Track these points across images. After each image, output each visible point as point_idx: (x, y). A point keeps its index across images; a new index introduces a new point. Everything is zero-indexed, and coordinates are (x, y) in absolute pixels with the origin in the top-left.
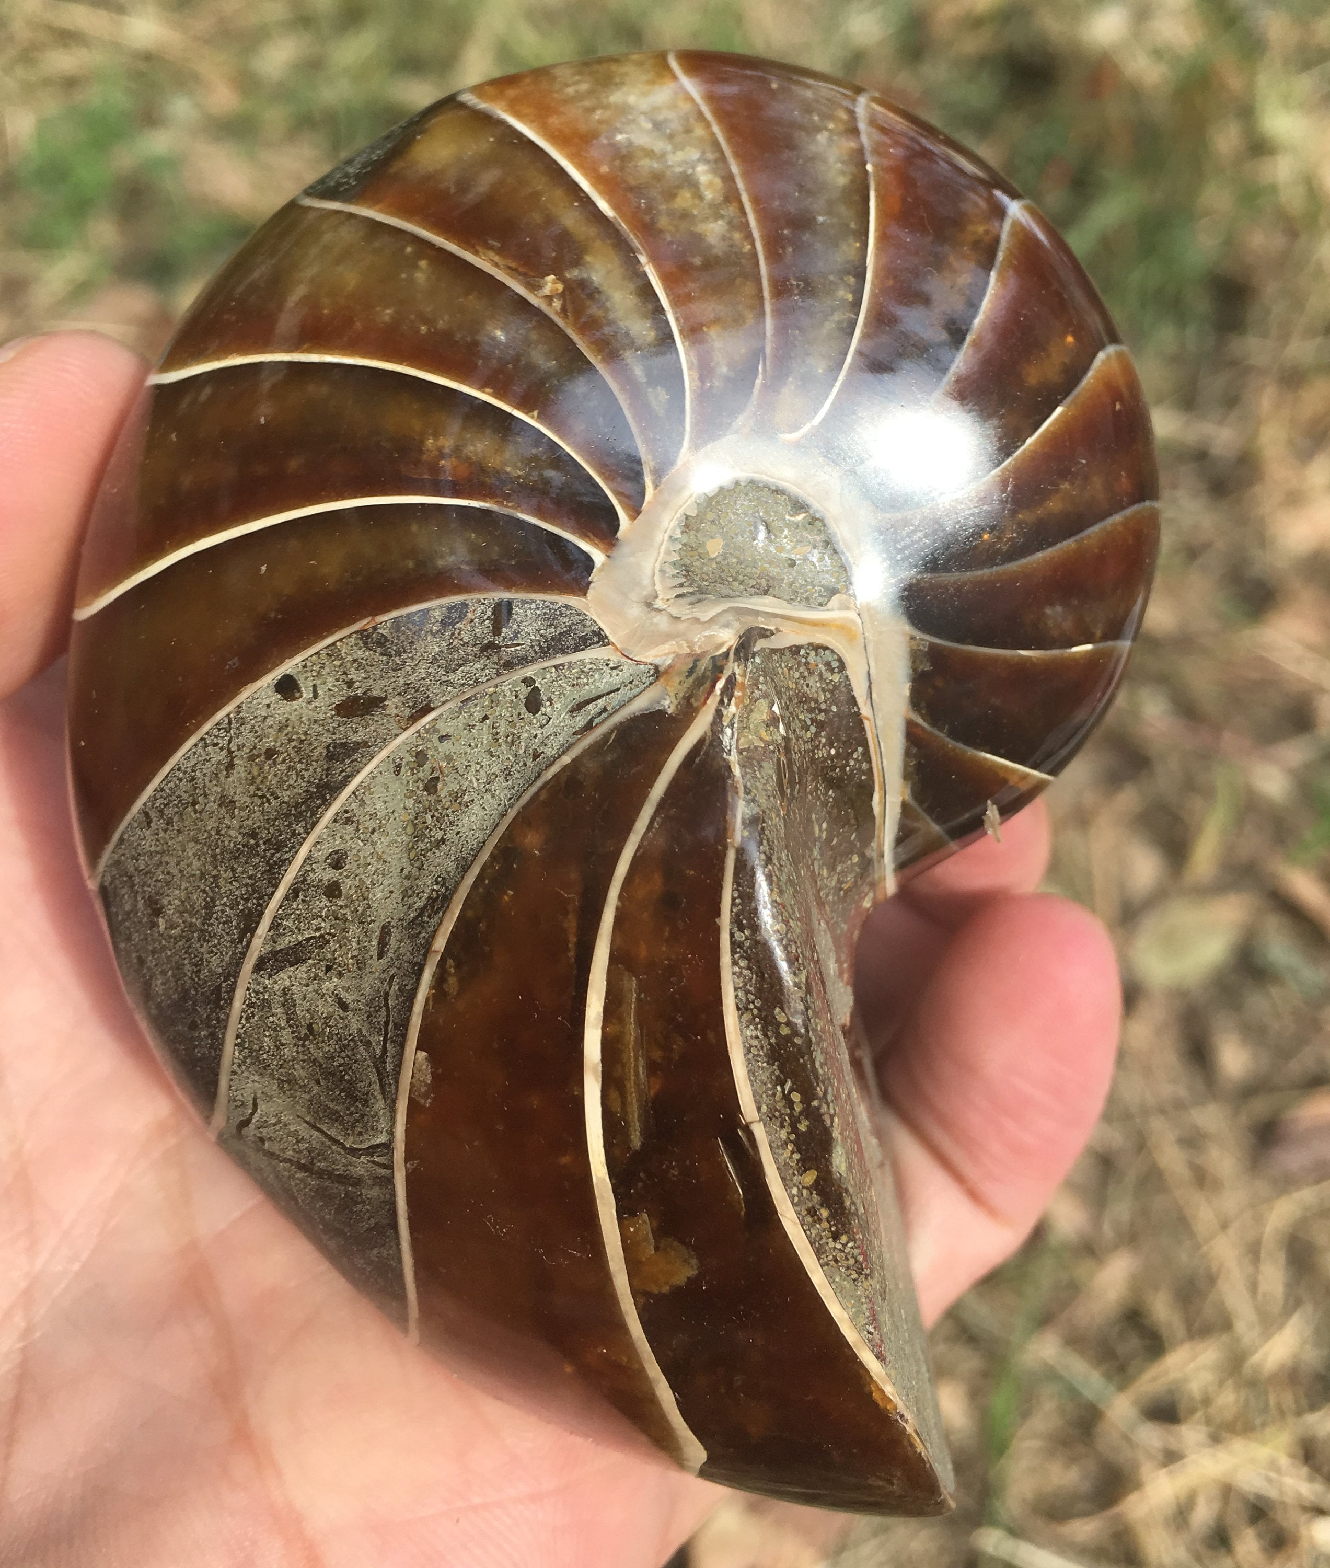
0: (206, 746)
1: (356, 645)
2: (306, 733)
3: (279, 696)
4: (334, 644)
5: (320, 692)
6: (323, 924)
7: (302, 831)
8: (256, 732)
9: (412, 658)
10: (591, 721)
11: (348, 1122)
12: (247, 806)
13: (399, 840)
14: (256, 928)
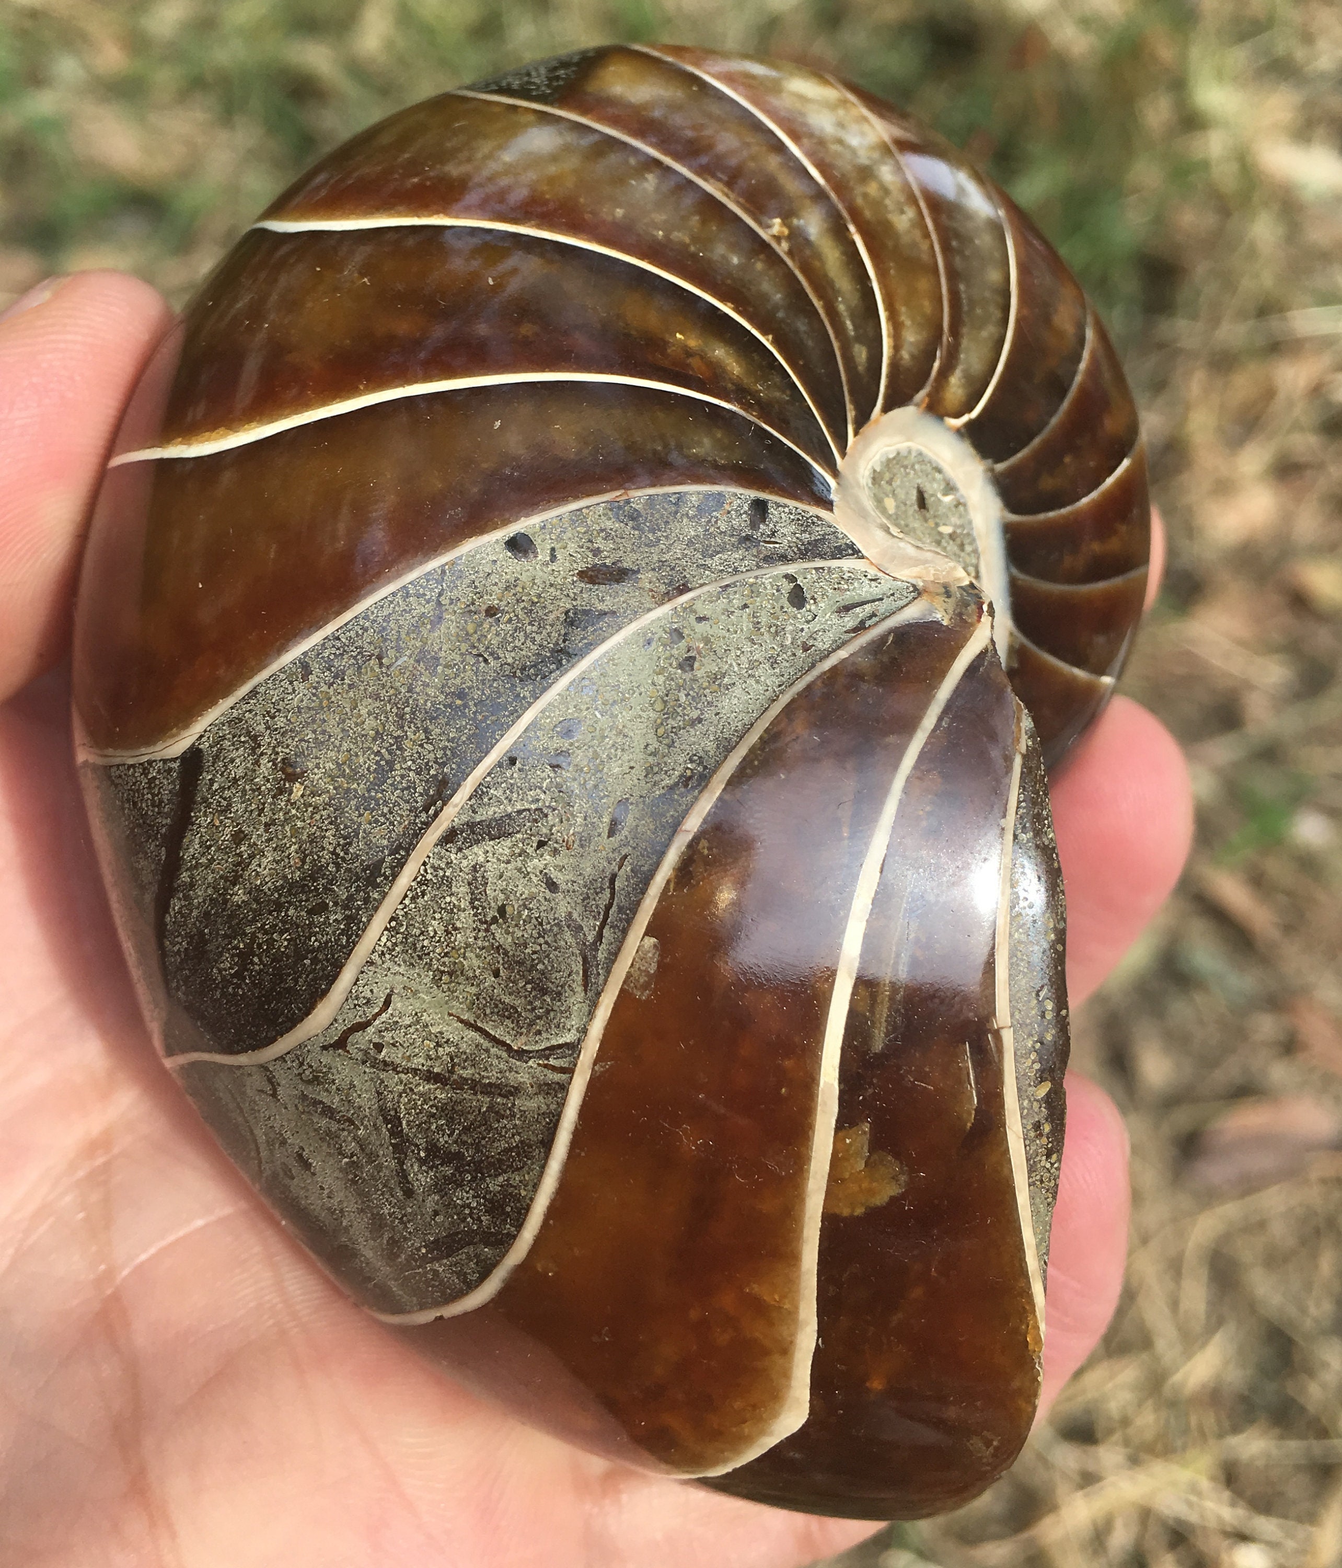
0: (408, 595)
1: (605, 515)
2: (539, 596)
3: (509, 554)
4: (580, 510)
5: (559, 557)
6: (542, 796)
7: (527, 694)
8: (476, 587)
9: (667, 537)
10: (862, 622)
11: (525, 1019)
12: (455, 665)
13: (644, 715)
14: (452, 796)
